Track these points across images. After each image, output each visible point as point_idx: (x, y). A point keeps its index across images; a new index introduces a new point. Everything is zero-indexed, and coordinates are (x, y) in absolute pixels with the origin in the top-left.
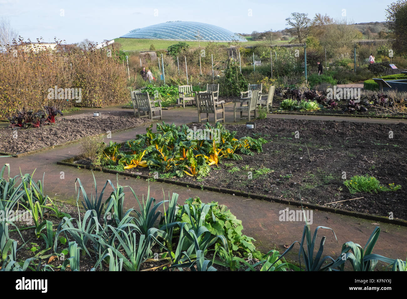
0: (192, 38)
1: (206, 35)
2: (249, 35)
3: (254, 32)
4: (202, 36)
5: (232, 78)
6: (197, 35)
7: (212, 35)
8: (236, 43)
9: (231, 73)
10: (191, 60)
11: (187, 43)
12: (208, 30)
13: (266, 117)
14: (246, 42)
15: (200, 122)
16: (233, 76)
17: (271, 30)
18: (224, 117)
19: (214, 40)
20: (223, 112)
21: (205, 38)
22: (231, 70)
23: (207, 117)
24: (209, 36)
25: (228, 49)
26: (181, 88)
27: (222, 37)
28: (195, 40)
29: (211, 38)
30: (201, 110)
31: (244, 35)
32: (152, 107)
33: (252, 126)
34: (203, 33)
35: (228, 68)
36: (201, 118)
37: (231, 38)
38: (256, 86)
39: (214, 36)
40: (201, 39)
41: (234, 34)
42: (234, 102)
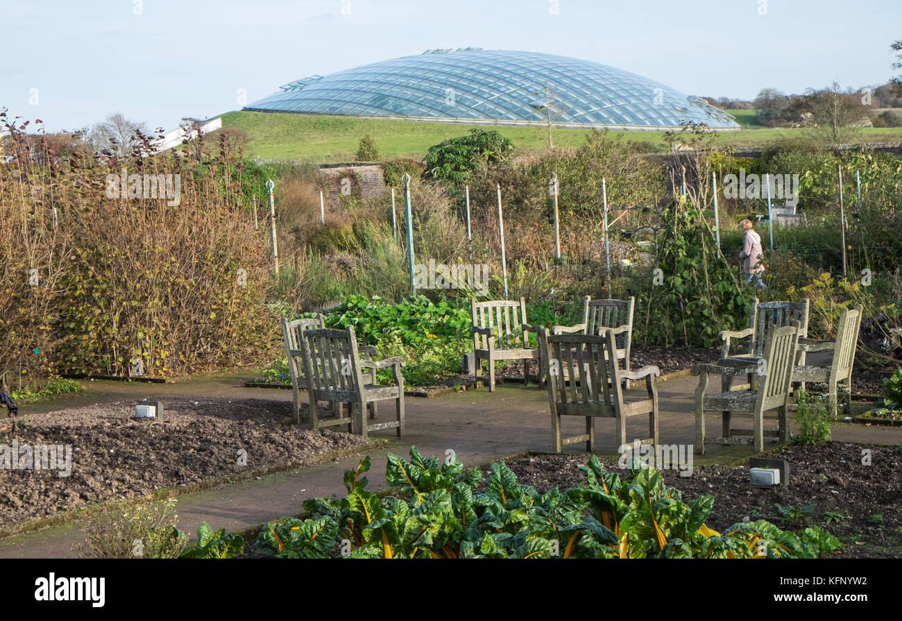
0: (520, 114)
1: (576, 103)
2: (744, 105)
3: (767, 92)
4: (562, 107)
5: (686, 274)
6: (540, 103)
7: (599, 104)
8: (696, 137)
9: (682, 254)
10: (518, 201)
11: (504, 134)
12: (584, 86)
13: (827, 437)
14: (735, 133)
15: (559, 450)
16: (688, 267)
17: (835, 84)
18: (657, 435)
19: (606, 122)
20: (651, 414)
21: (571, 113)
22: (681, 241)
23: (588, 432)
24: (586, 108)
25: (667, 158)
26: (482, 310)
27: (641, 111)
28: (535, 123)
29: (597, 116)
30: (564, 401)
31: (728, 105)
32: (368, 387)
33: (775, 476)
34: (564, 96)
35: (669, 235)
36: (564, 436)
37: (676, 114)
38: (784, 310)
39: (608, 105)
40: (558, 119)
41: (689, 98)
42: (699, 372)
